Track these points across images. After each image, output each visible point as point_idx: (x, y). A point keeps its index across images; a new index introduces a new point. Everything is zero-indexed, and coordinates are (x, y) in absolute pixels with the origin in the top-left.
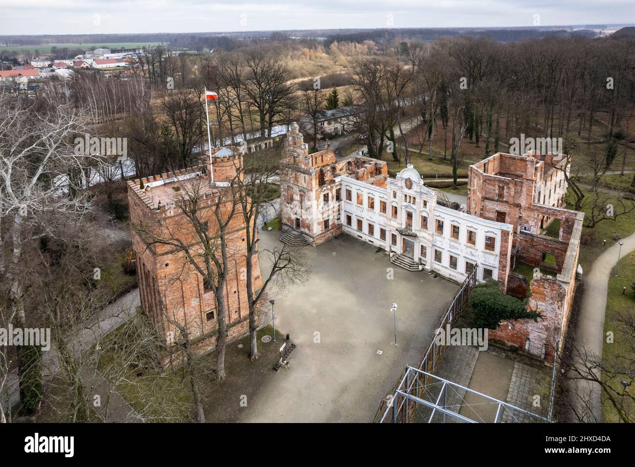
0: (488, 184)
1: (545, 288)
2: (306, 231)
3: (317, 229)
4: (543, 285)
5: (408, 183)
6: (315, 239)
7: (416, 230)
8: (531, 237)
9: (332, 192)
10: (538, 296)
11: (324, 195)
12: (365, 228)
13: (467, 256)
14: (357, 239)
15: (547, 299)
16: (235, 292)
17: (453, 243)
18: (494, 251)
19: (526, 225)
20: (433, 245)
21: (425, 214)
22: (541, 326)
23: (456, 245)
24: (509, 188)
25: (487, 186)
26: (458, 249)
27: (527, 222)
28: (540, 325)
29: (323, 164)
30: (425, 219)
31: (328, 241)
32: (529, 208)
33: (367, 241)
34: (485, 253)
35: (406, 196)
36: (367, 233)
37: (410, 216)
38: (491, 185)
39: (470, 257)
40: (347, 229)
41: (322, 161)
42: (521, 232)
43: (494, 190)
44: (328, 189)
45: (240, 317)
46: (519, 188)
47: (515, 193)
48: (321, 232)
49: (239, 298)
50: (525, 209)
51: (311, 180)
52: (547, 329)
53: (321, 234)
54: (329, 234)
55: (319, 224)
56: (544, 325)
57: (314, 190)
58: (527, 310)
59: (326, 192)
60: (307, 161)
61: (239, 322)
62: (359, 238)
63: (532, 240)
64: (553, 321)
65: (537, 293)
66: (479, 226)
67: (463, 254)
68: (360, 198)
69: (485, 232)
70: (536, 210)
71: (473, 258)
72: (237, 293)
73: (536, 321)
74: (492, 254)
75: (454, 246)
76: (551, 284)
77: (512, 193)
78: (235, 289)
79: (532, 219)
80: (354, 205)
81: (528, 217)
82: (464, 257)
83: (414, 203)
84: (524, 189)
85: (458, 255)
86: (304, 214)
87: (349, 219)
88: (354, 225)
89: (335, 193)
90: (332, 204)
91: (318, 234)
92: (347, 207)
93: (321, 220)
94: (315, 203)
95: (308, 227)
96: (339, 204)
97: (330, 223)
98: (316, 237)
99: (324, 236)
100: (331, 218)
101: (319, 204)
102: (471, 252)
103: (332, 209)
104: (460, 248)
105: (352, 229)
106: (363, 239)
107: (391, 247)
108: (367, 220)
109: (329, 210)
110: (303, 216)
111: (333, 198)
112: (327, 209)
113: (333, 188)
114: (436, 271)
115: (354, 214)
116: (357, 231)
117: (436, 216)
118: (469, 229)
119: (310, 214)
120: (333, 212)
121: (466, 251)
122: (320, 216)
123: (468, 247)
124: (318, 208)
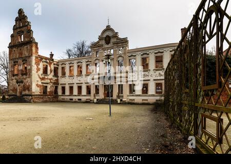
3: (36, 90)
5: (107, 39)
6: (33, 97)
9: (50, 66)
12: (75, 91)
13: (156, 78)
14: (69, 102)
26: (148, 76)
33: (77, 100)
36: (76, 94)
39: (159, 78)
40: (62, 97)
44: (47, 62)
53: (39, 95)
54: (46, 99)
55: (37, 85)
57: (34, 56)
59: (45, 64)
60: (29, 33)
62: (71, 101)
66: (165, 49)
67: (152, 79)
69: (171, 51)
71: (161, 78)
80: (67, 76)
82: (154, 80)
85: (149, 80)
86: (25, 79)
87: (63, 89)
88: (67, 92)
89: (53, 68)
90: (51, 76)
91: (36, 94)
92: (62, 81)
93: (40, 83)
94: (34, 67)
95: (29, 88)
96: (56, 78)
97: (48, 90)
98: (34, 95)
99: (43, 98)
100: (49, 86)
101: (38, 70)
102: (160, 73)
103: (50, 79)
104: (150, 74)
105: (66, 96)
106: (74, 100)
107: (95, 96)
108: (77, 84)
109: (47, 79)
110: (24, 81)
111: (51, 72)
112: (46, 77)
113: (51, 64)
114: (131, 101)
115: (67, 84)
116: (69, 96)
117: (129, 57)
118: (157, 55)
119: (30, 76)
120: (50, 82)
121: (155, 74)
122: (39, 79)
123: (157, 70)
124: (37, 72)
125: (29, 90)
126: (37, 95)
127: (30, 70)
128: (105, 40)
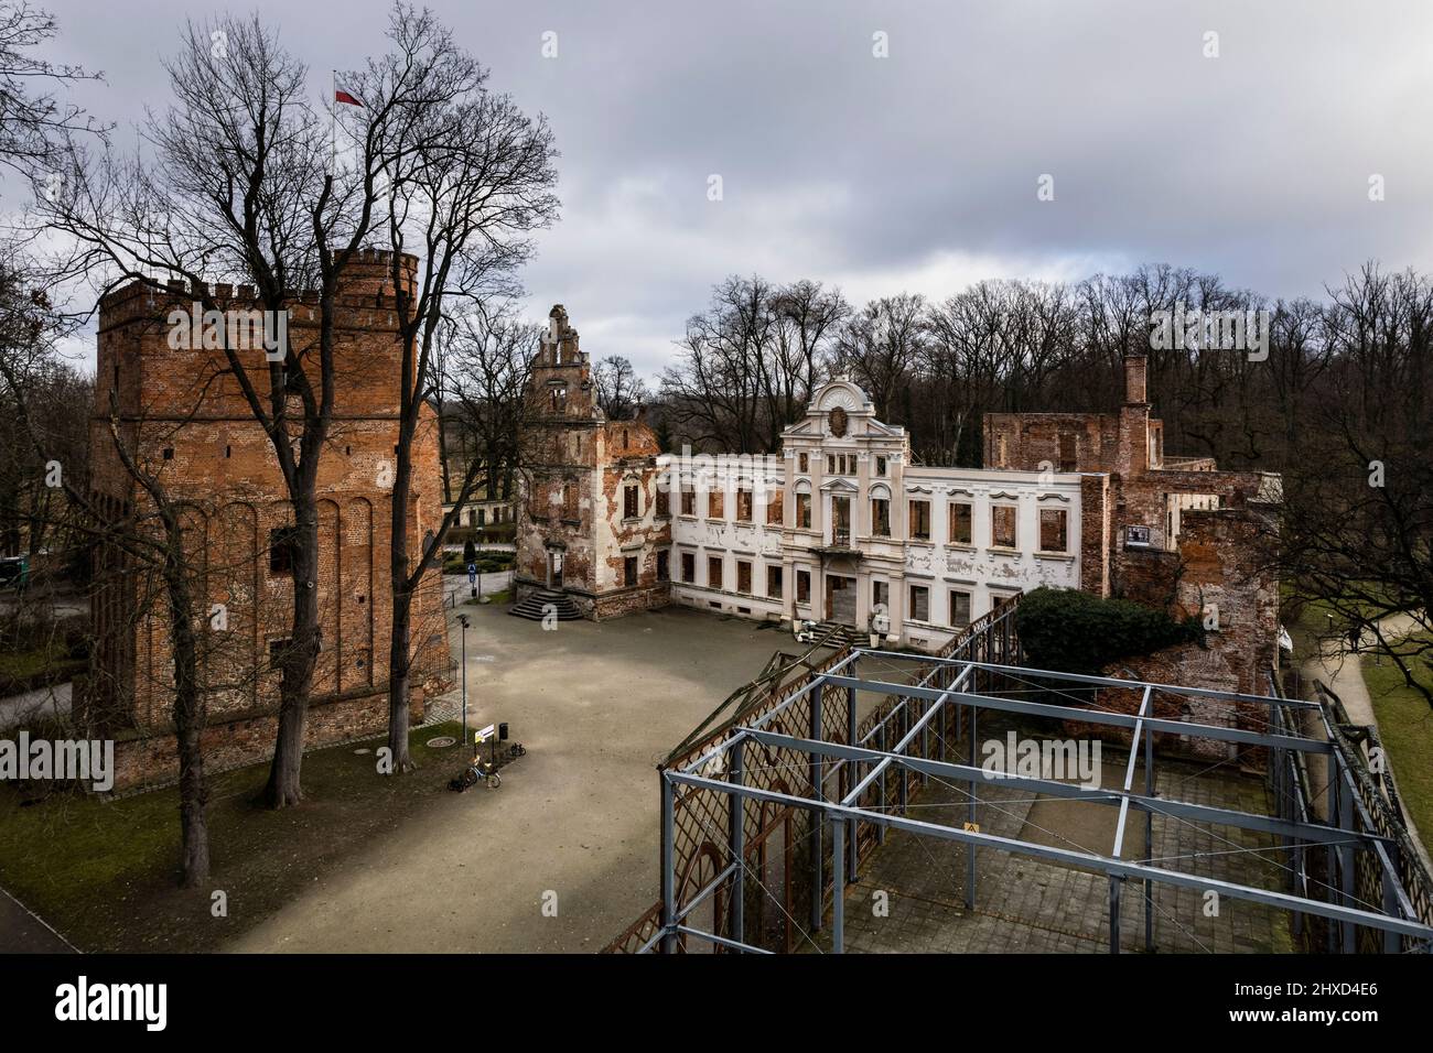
0: (1035, 435)
1: (1218, 540)
2: (578, 583)
3: (605, 576)
4: (1212, 533)
5: (837, 419)
6: (600, 601)
7: (860, 542)
8: (1152, 557)
9: (646, 488)
10: (1203, 568)
11: (627, 489)
12: (730, 579)
13: (995, 581)
14: (707, 612)
15: (1227, 571)
16: (362, 599)
17: (956, 556)
18: (1065, 550)
19: (1137, 528)
20: (906, 575)
21: (880, 494)
22: (1217, 659)
23: (965, 557)
24: (1088, 436)
25: (1032, 441)
26: (970, 567)
27: (1139, 519)
28: (1215, 658)
29: (626, 454)
30: (881, 508)
31: (633, 613)
32: (1140, 479)
33: (735, 611)
34: (1044, 558)
35: (832, 459)
36: (734, 588)
37: (842, 507)
38: (1042, 436)
39: (1003, 581)
40: (684, 591)
41: (626, 446)
42: (1127, 549)
43: (1051, 450)
44: (636, 477)
45: (370, 680)
46: (1111, 433)
47: (1103, 446)
48: (614, 587)
49: (371, 620)
50: (1130, 486)
51: (594, 438)
52: (1236, 663)
53: (615, 592)
54: (635, 600)
55: (611, 562)
56: (1225, 656)
57: (601, 466)
58: (1174, 617)
59: (631, 483)
60: (586, 393)
61: (367, 694)
62: (713, 609)
63: (1157, 564)
64: (1250, 636)
65: (1198, 560)
66: (1022, 488)
67: (982, 580)
68: (717, 504)
69: (1041, 499)
70: (1161, 481)
71: (1012, 582)
72: (366, 603)
73: (1204, 648)
74: (1062, 559)
75: (959, 563)
76: (1235, 524)
77: (1096, 449)
78: (360, 590)
79: (1151, 509)
80: (702, 521)
81: (1141, 503)
82: (990, 586)
83: (853, 471)
84: (1125, 432)
85: (973, 583)
86: (573, 539)
87: (689, 562)
88: (702, 576)
89: (653, 493)
90: (647, 519)
91: (606, 589)
92: (683, 533)
93: (617, 554)
94: (602, 503)
95: (584, 570)
96: (663, 524)
97: (641, 570)
98: (602, 596)
99: (623, 602)
100: (642, 556)
101: (612, 508)
102: (1006, 566)
103: (646, 532)
104: (976, 564)
105: (696, 588)
106: (724, 609)
107: (794, 607)
108: (735, 552)
109: (637, 533)
110: (571, 545)
111: (648, 505)
112: (634, 528)
113: (648, 477)
114: (915, 645)
115: (701, 545)
116: (708, 590)
117: (911, 491)
118: (996, 502)
119: (588, 533)
120: (648, 541)
121: (992, 566)
122: (613, 541)
123: (996, 554)
124: (609, 518)
125: (585, 579)
126: (608, 594)
127: (589, 512)
128: (831, 422)
